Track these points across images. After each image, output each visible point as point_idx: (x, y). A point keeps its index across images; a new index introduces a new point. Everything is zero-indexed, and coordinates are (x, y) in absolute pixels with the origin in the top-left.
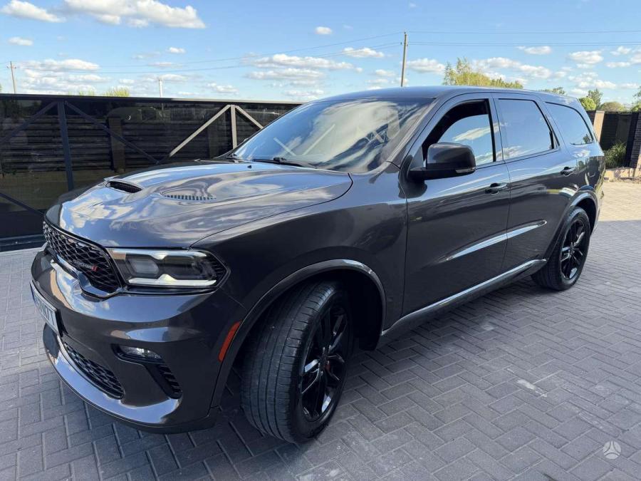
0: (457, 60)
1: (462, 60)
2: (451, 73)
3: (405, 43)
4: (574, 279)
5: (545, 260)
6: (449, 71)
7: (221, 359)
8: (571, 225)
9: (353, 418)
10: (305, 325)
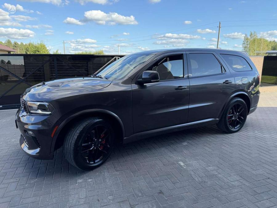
0: (250, 33)
1: (253, 32)
2: (247, 39)
3: (220, 27)
4: (238, 129)
5: (218, 119)
6: (246, 38)
7: (52, 137)
8: (234, 105)
9: (109, 166)
10: (82, 129)
